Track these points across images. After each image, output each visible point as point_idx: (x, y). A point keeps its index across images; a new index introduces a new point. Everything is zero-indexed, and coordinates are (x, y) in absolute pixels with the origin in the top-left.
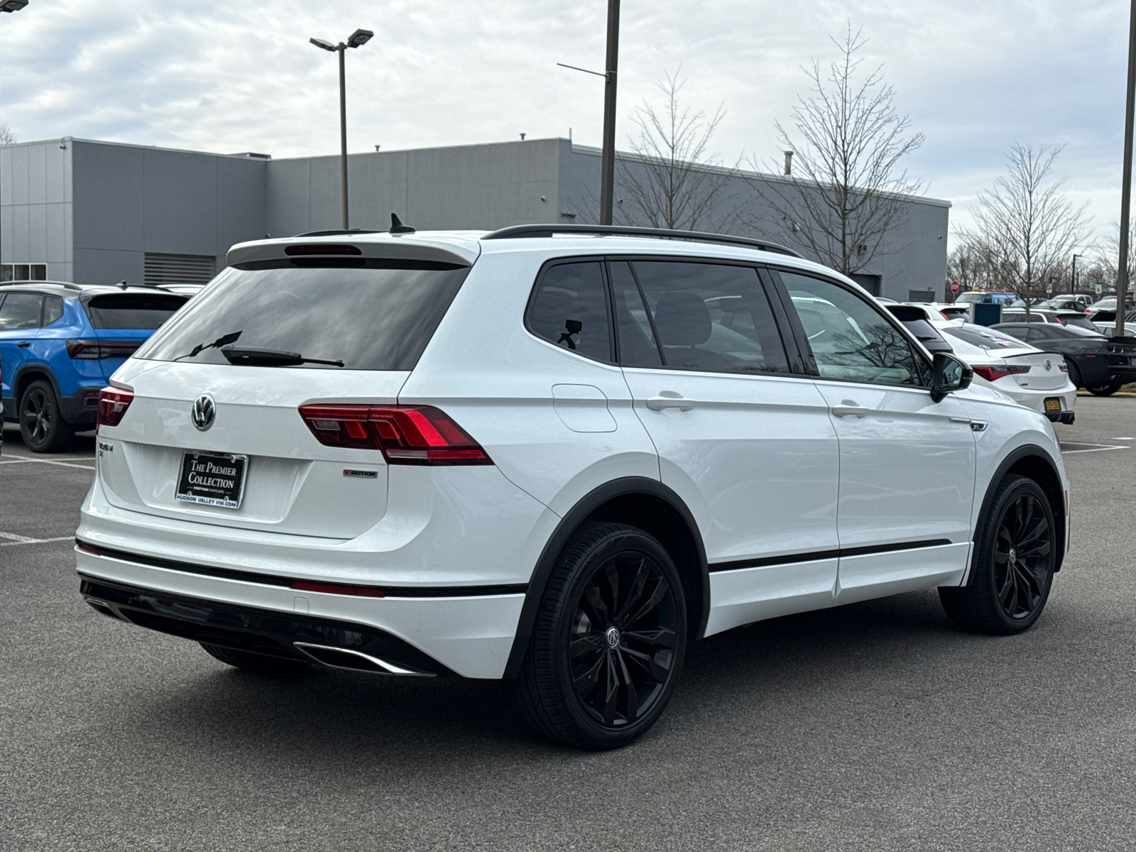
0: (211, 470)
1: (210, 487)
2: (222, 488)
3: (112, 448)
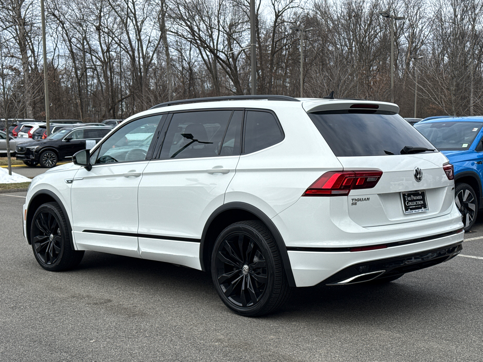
0: (413, 198)
1: (415, 205)
2: (420, 205)
3: (368, 199)
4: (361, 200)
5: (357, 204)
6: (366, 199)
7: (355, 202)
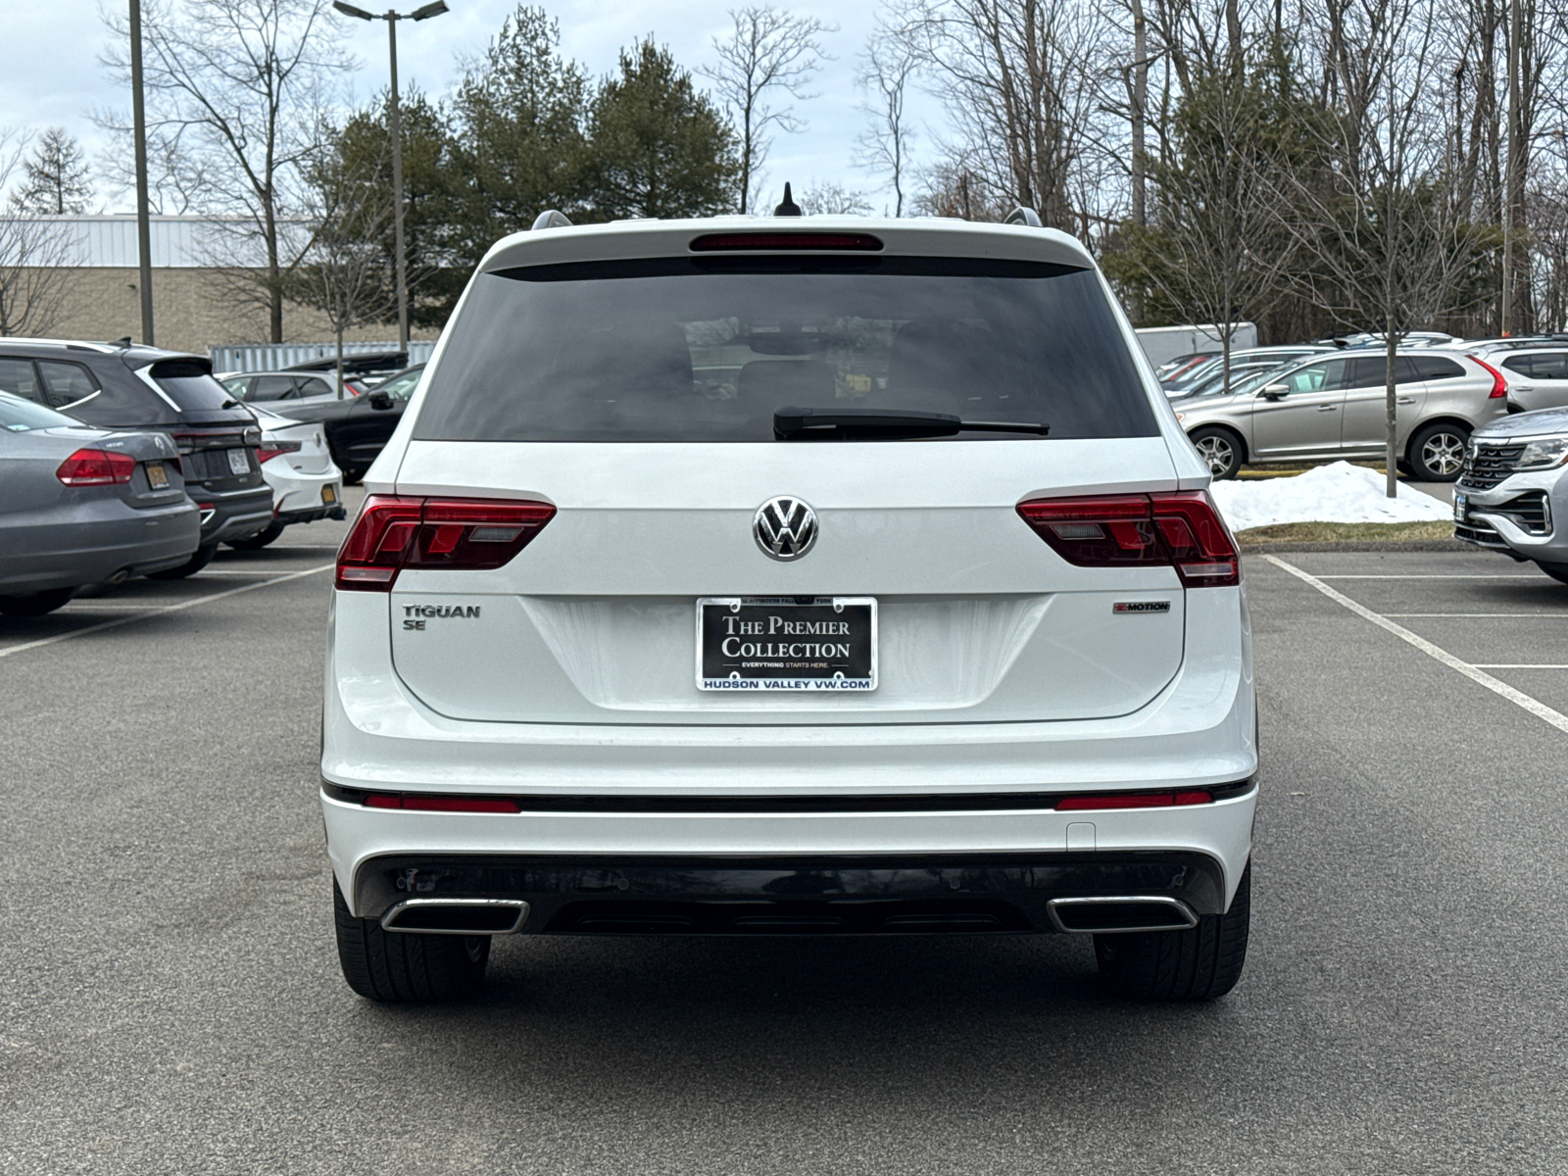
0: (780, 629)
1: (790, 660)
2: (822, 659)
3: (473, 612)
4: (443, 612)
5: (427, 625)
6: (465, 611)
7: (417, 619)
